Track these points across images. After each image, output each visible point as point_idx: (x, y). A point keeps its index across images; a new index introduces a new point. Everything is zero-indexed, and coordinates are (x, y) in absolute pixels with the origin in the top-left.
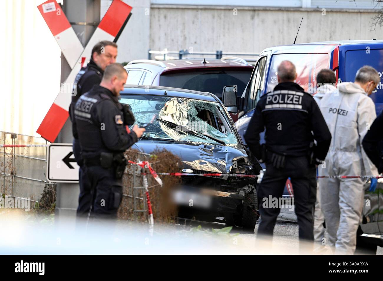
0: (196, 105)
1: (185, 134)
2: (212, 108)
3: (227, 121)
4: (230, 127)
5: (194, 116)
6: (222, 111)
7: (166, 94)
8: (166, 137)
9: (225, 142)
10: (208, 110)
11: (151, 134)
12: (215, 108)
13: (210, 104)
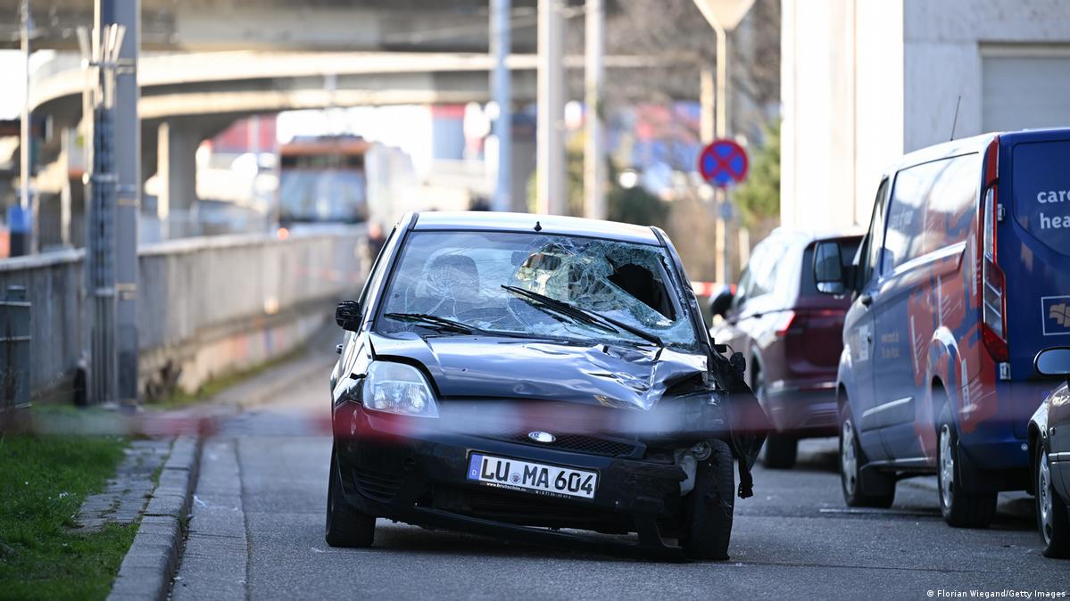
0: (609, 252)
1: (566, 321)
2: (648, 259)
3: (678, 289)
4: (681, 304)
5: (601, 279)
6: (669, 267)
7: (538, 228)
8: (516, 329)
9: (664, 339)
10: (639, 266)
11: (481, 323)
12: (655, 259)
13: (643, 251)
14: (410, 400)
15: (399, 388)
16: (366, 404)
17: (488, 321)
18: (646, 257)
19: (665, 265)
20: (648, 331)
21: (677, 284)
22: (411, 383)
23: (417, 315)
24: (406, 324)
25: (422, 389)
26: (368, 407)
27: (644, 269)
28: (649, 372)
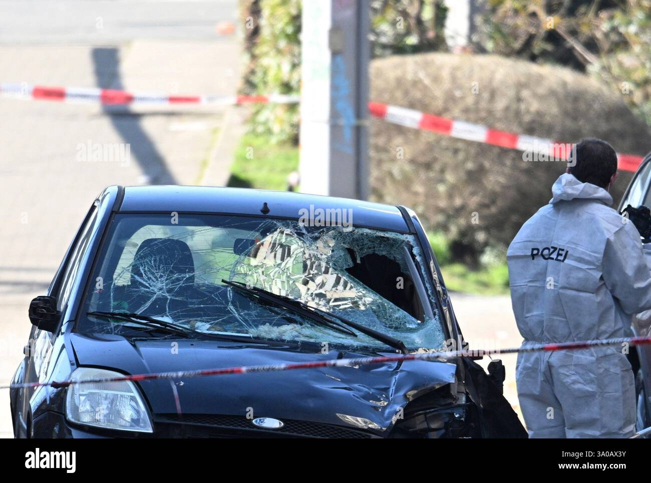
2: (394, 248)
4: (430, 303)
5: (338, 272)
6: (418, 258)
7: (266, 211)
8: (238, 332)
9: (408, 344)
10: (383, 256)
11: (198, 324)
12: (403, 248)
13: (388, 238)
14: (118, 412)
15: (106, 399)
16: (70, 417)
17: (207, 322)
18: (393, 246)
19: (413, 256)
20: (391, 334)
21: (426, 279)
22: (119, 393)
23: (125, 315)
24: (113, 324)
25: (133, 399)
26: (73, 420)
27: (390, 261)
28: (389, 383)
